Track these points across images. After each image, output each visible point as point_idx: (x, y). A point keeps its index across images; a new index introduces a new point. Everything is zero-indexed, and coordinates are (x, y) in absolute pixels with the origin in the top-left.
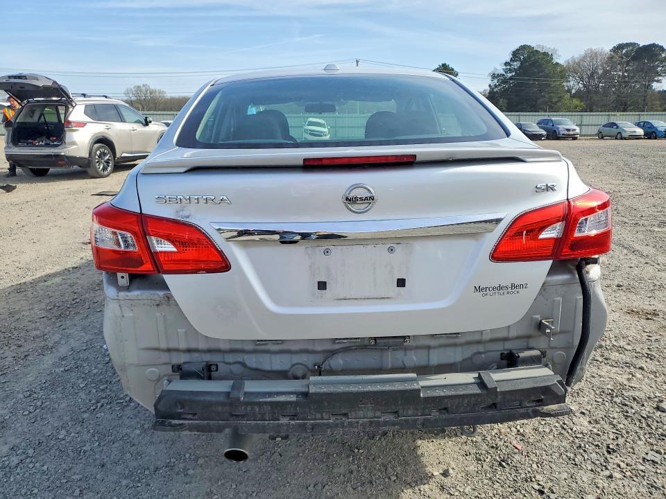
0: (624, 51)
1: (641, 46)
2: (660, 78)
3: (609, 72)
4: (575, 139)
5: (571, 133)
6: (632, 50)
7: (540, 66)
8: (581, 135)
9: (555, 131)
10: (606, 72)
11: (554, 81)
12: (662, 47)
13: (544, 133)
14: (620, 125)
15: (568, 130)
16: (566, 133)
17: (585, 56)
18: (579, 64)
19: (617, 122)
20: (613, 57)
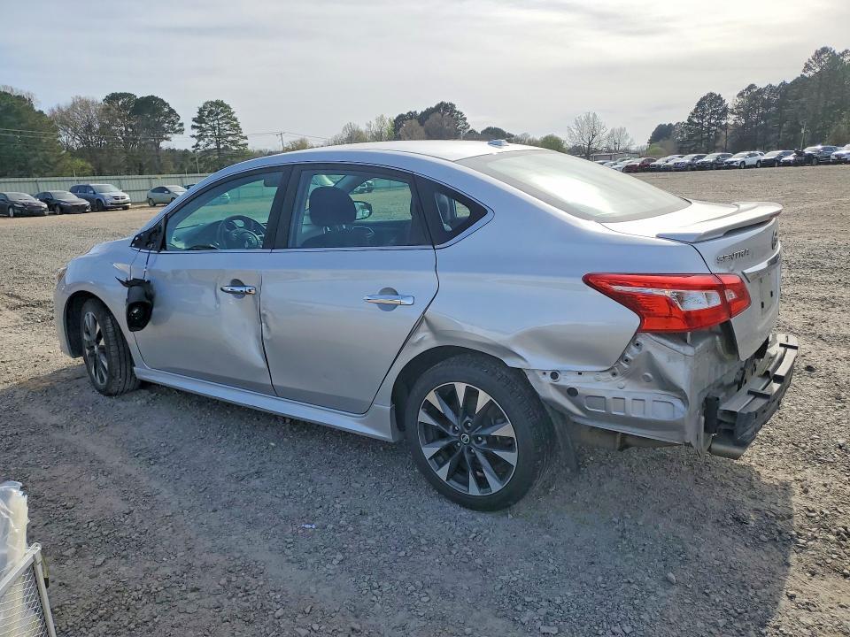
0: (120, 103)
1: (138, 97)
2: (168, 135)
3: (109, 126)
4: (126, 208)
5: (121, 201)
6: (129, 102)
7: (18, 114)
8: (133, 203)
9: (99, 200)
10: (103, 126)
11: (45, 135)
12: (162, 100)
13: (87, 203)
14: (172, 190)
15: (117, 198)
16: (114, 201)
17: (74, 105)
18: (67, 114)
19: (166, 186)
20: (109, 109)
